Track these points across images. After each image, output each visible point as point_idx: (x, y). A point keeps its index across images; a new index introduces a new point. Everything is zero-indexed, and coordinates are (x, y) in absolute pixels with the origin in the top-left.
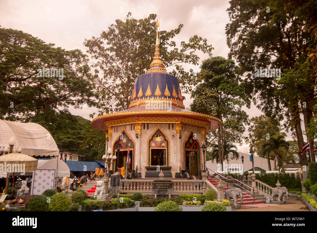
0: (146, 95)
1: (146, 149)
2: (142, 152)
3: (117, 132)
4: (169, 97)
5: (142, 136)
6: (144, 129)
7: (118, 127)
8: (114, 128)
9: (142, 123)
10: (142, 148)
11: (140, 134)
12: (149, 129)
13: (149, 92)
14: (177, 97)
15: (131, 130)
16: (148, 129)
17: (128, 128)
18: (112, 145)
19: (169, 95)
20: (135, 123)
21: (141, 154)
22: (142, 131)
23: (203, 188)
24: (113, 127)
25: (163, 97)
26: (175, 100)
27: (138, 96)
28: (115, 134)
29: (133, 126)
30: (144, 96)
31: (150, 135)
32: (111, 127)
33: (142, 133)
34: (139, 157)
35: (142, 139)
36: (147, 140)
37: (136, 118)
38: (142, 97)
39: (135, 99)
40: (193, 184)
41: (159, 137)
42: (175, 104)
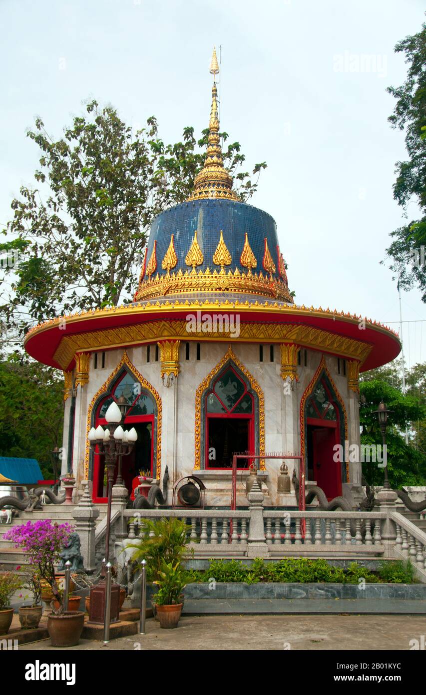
0: (187, 262)
1: (193, 417)
2: (180, 428)
3: (103, 367)
4: (254, 270)
5: (181, 381)
6: (188, 358)
7: (106, 353)
8: (93, 356)
9: (182, 341)
10: (180, 415)
11: (176, 373)
12: (202, 360)
13: (195, 254)
14: (274, 270)
15: (148, 361)
16: (198, 358)
17: (138, 355)
18: (88, 406)
19: (255, 265)
20: (161, 342)
21: (179, 434)
22: (181, 364)
23: (383, 539)
24: (90, 352)
25: (237, 270)
26: (269, 278)
27: (164, 266)
28: (98, 375)
29: (152, 350)
30: (180, 266)
31: (205, 376)
32: (86, 353)
33: (181, 369)
34: (172, 440)
35: (182, 388)
36: (195, 392)
37: (164, 325)
38: (174, 270)
39: (153, 275)
40: (343, 524)
41: (232, 382)
42: (270, 290)
